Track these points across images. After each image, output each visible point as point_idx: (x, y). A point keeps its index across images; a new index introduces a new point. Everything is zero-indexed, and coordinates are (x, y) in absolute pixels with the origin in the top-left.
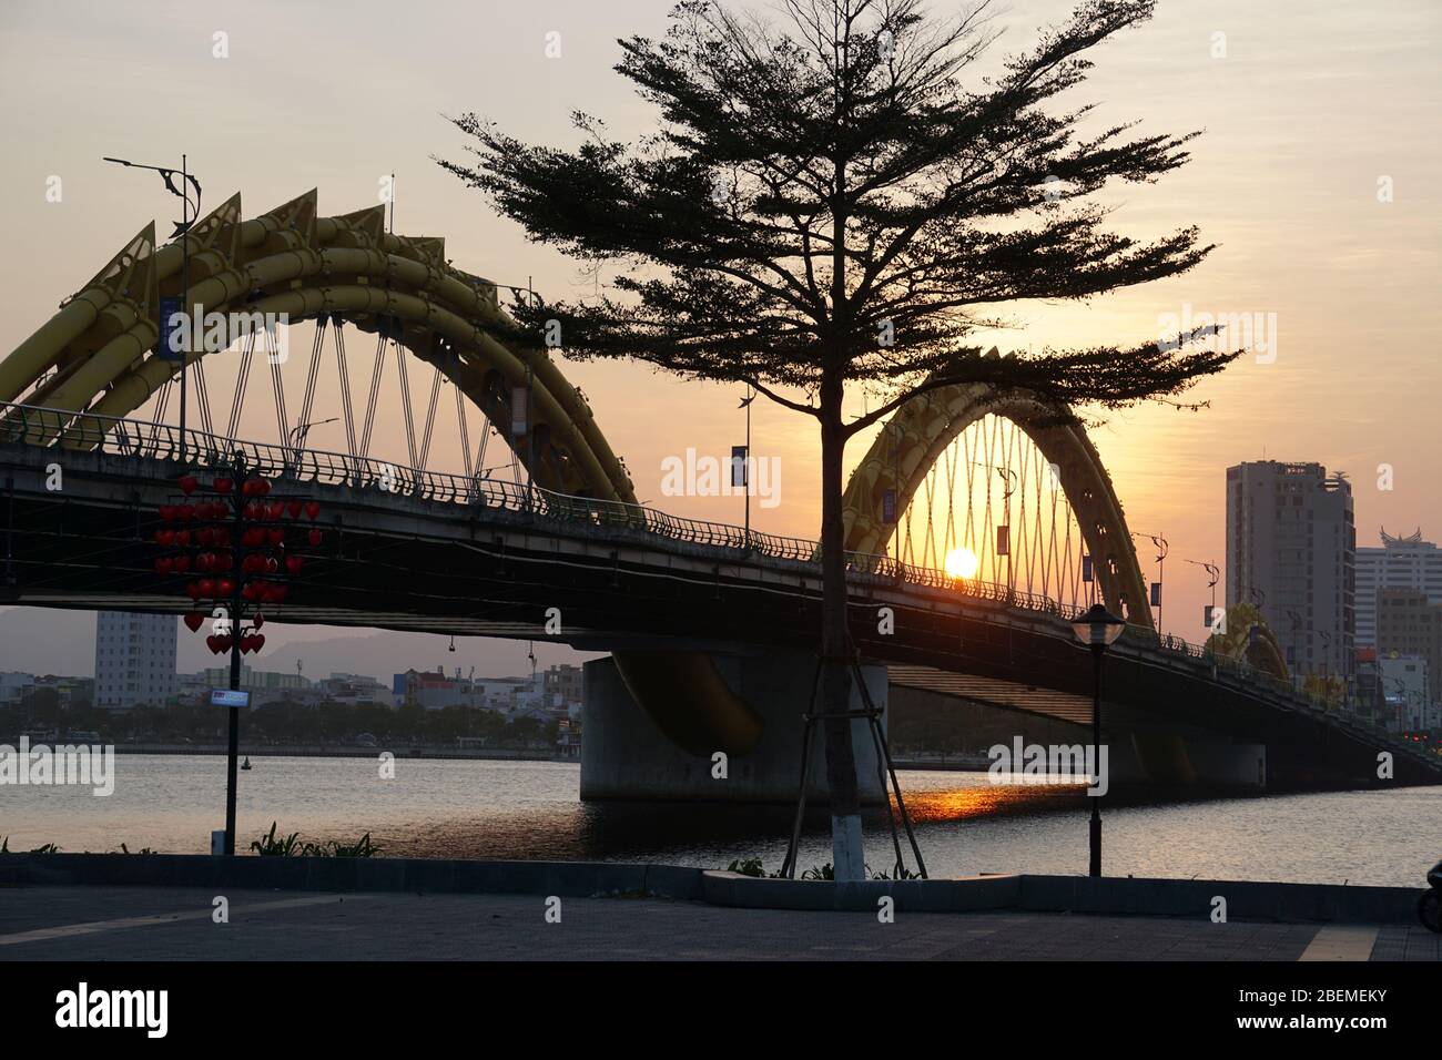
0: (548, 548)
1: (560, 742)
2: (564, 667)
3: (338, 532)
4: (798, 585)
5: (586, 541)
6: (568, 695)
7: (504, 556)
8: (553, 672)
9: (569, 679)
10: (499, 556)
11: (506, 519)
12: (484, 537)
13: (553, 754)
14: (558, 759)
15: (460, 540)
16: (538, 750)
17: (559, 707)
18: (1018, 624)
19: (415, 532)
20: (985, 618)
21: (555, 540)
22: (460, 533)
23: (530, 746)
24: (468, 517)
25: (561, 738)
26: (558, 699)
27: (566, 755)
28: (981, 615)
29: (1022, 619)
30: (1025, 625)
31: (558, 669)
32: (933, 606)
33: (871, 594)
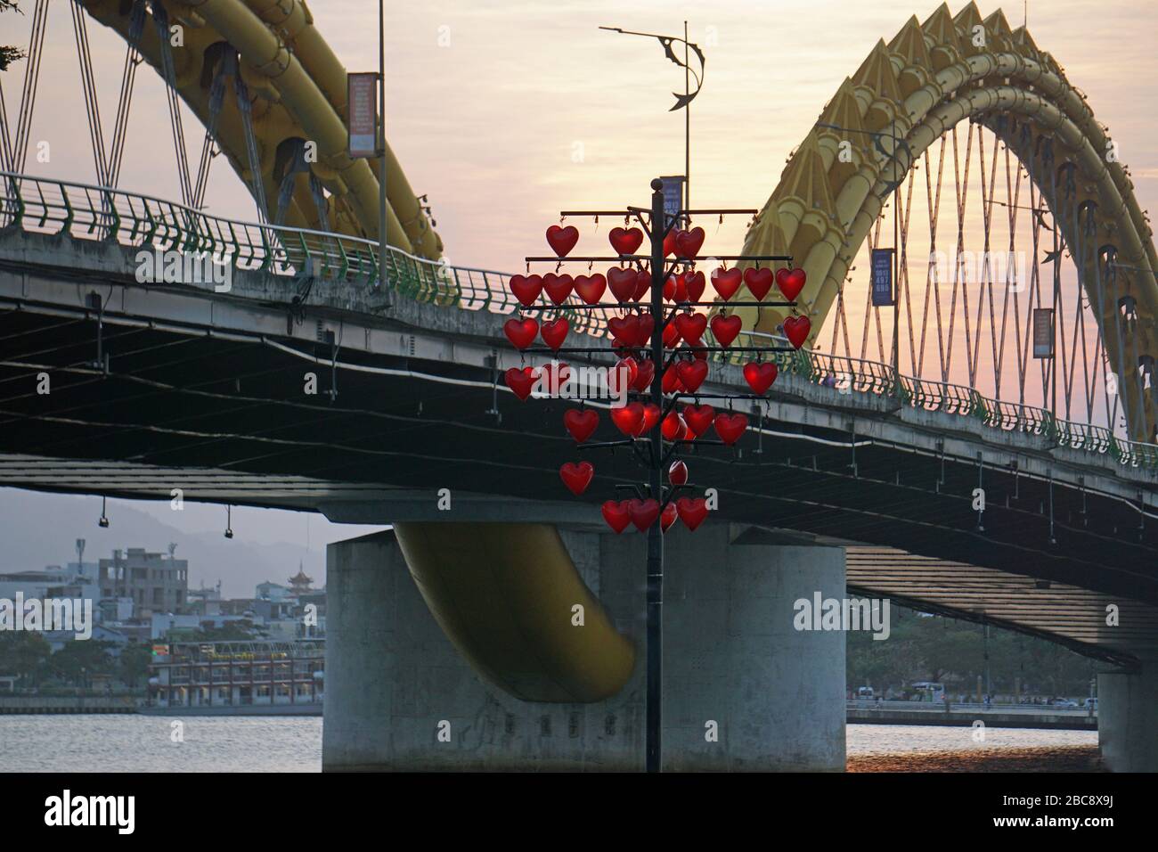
0: (396, 351)
1: (153, 681)
2: (133, 553)
3: (96, 323)
4: (748, 411)
5: (452, 338)
6: (141, 601)
7: (337, 364)
8: (117, 562)
9: (142, 573)
10: (329, 363)
11: (348, 301)
12: (306, 331)
13: (139, 701)
14: (150, 710)
15: (270, 337)
16: (111, 695)
17: (131, 621)
18: (1061, 475)
19: (207, 322)
20: (1014, 466)
21: (407, 337)
22: (272, 325)
23: (95, 688)
24: (289, 298)
25: (156, 675)
26: (125, 608)
27: (163, 703)
28: (1006, 460)
29: (1067, 466)
30: (1072, 478)
31: (124, 557)
32: (940, 446)
33: (851, 426)
